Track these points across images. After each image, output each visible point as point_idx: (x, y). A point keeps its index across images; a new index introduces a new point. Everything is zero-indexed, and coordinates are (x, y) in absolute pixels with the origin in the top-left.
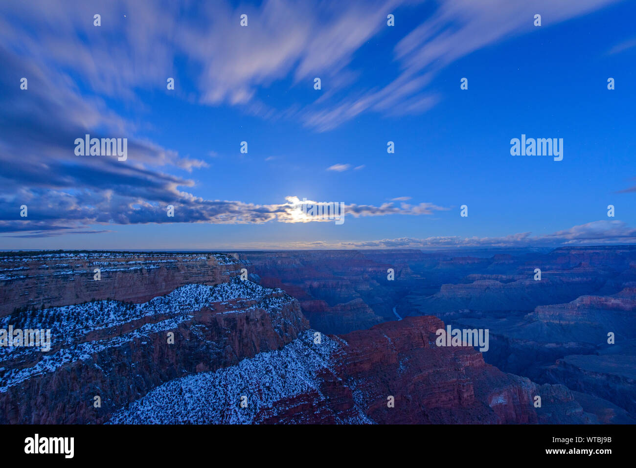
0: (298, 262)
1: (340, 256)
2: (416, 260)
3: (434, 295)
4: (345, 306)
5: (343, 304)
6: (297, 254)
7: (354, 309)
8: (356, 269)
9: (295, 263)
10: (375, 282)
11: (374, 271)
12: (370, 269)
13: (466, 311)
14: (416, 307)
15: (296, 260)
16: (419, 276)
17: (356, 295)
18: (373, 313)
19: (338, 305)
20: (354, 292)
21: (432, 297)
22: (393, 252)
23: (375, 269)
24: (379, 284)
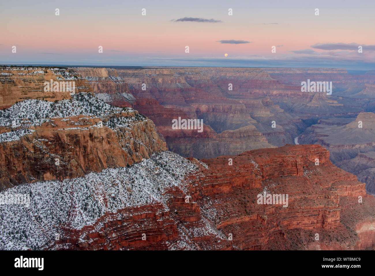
0: (183, 81)
1: (238, 74)
2: (338, 82)
3: (347, 125)
4: (233, 133)
5: (232, 131)
6: (182, 71)
7: (244, 136)
8: (257, 91)
9: (179, 82)
10: (278, 108)
11: (280, 95)
12: (275, 92)
14: (321, 138)
15: (181, 78)
16: (335, 102)
17: (252, 122)
18: (267, 142)
19: (225, 131)
20: (250, 118)
21: (344, 128)
22: (309, 72)
23: (281, 92)
24: (282, 111)
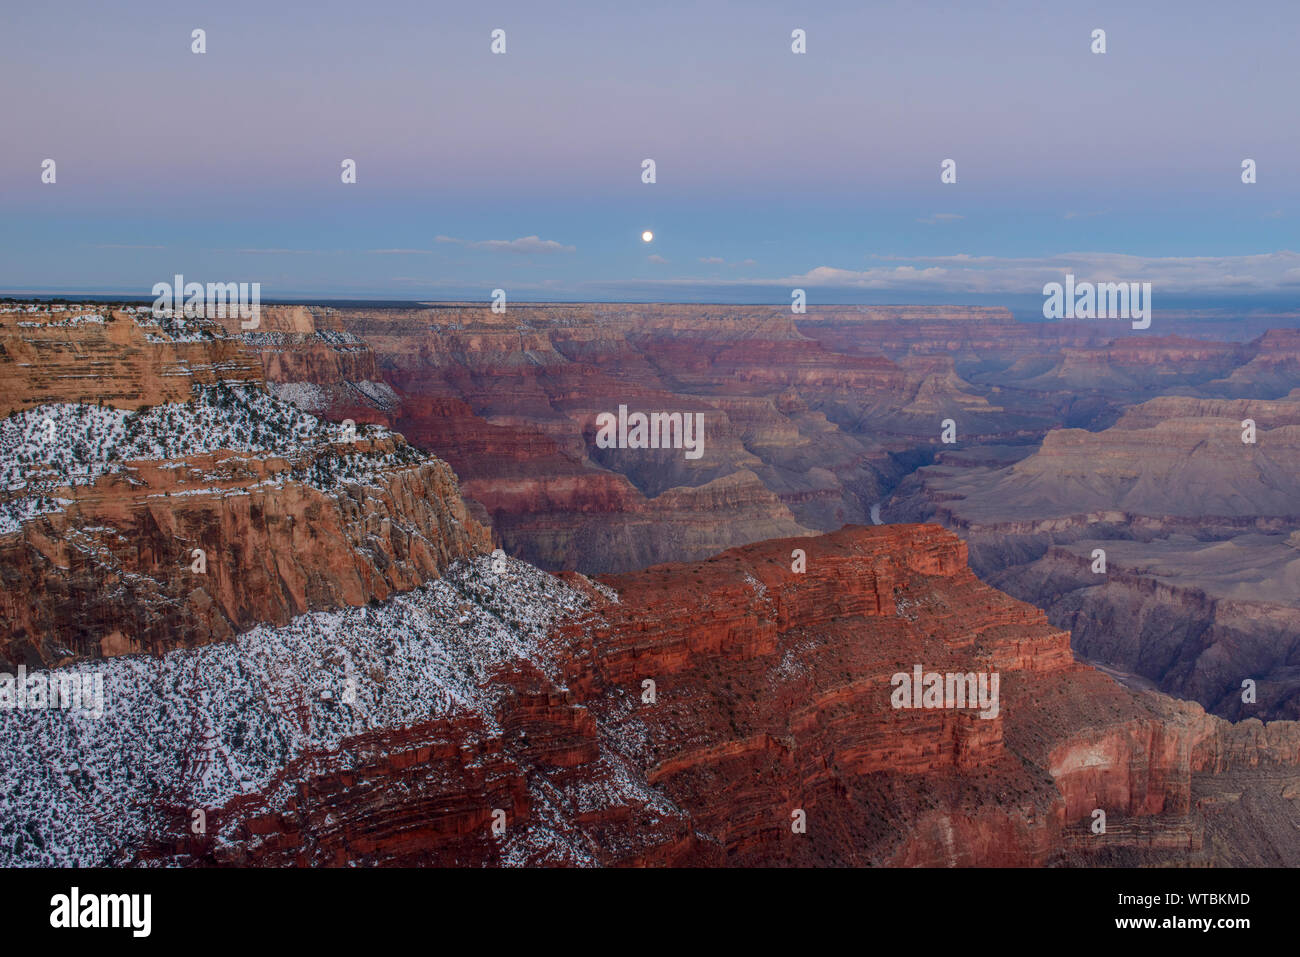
0: (545, 345)
1: (705, 325)
2: (987, 345)
3: (1016, 467)
4: (694, 496)
5: (690, 490)
6: (541, 316)
7: (726, 505)
8: (762, 372)
9: (531, 348)
10: (821, 419)
11: (826, 382)
12: (811, 376)
13: (1114, 517)
14: (945, 505)
15: (537, 336)
16: (982, 401)
17: (747, 462)
18: (792, 519)
19: (671, 491)
20: (741, 450)
21: (1009, 474)
22: (907, 316)
23: (829, 373)
24: (833, 428)
